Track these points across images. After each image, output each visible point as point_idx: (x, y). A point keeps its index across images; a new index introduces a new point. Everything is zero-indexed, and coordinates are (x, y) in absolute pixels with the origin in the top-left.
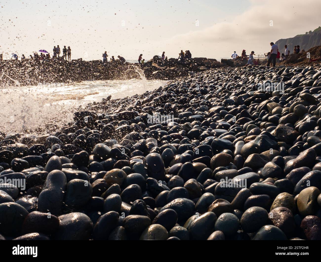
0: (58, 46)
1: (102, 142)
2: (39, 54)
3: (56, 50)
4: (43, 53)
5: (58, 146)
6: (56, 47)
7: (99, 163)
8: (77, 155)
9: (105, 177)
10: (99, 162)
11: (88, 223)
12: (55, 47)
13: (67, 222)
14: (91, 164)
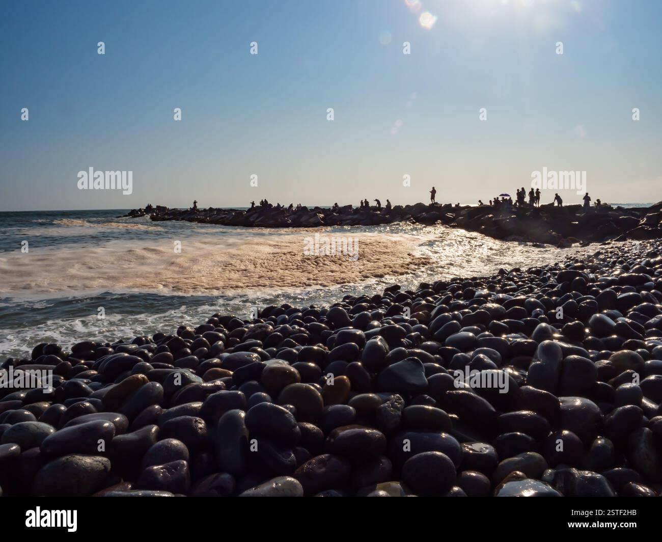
0: (523, 189)
1: (600, 312)
2: (500, 199)
3: (521, 194)
4: (505, 197)
5: (541, 312)
6: (521, 190)
7: (597, 339)
8: (570, 325)
9: (611, 358)
10: (599, 338)
11: (597, 415)
12: (518, 190)
13: (569, 407)
14: (587, 339)
